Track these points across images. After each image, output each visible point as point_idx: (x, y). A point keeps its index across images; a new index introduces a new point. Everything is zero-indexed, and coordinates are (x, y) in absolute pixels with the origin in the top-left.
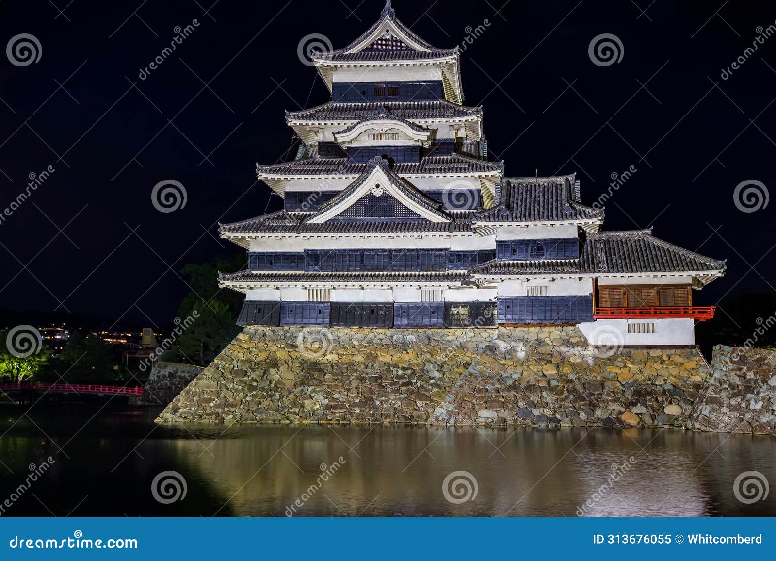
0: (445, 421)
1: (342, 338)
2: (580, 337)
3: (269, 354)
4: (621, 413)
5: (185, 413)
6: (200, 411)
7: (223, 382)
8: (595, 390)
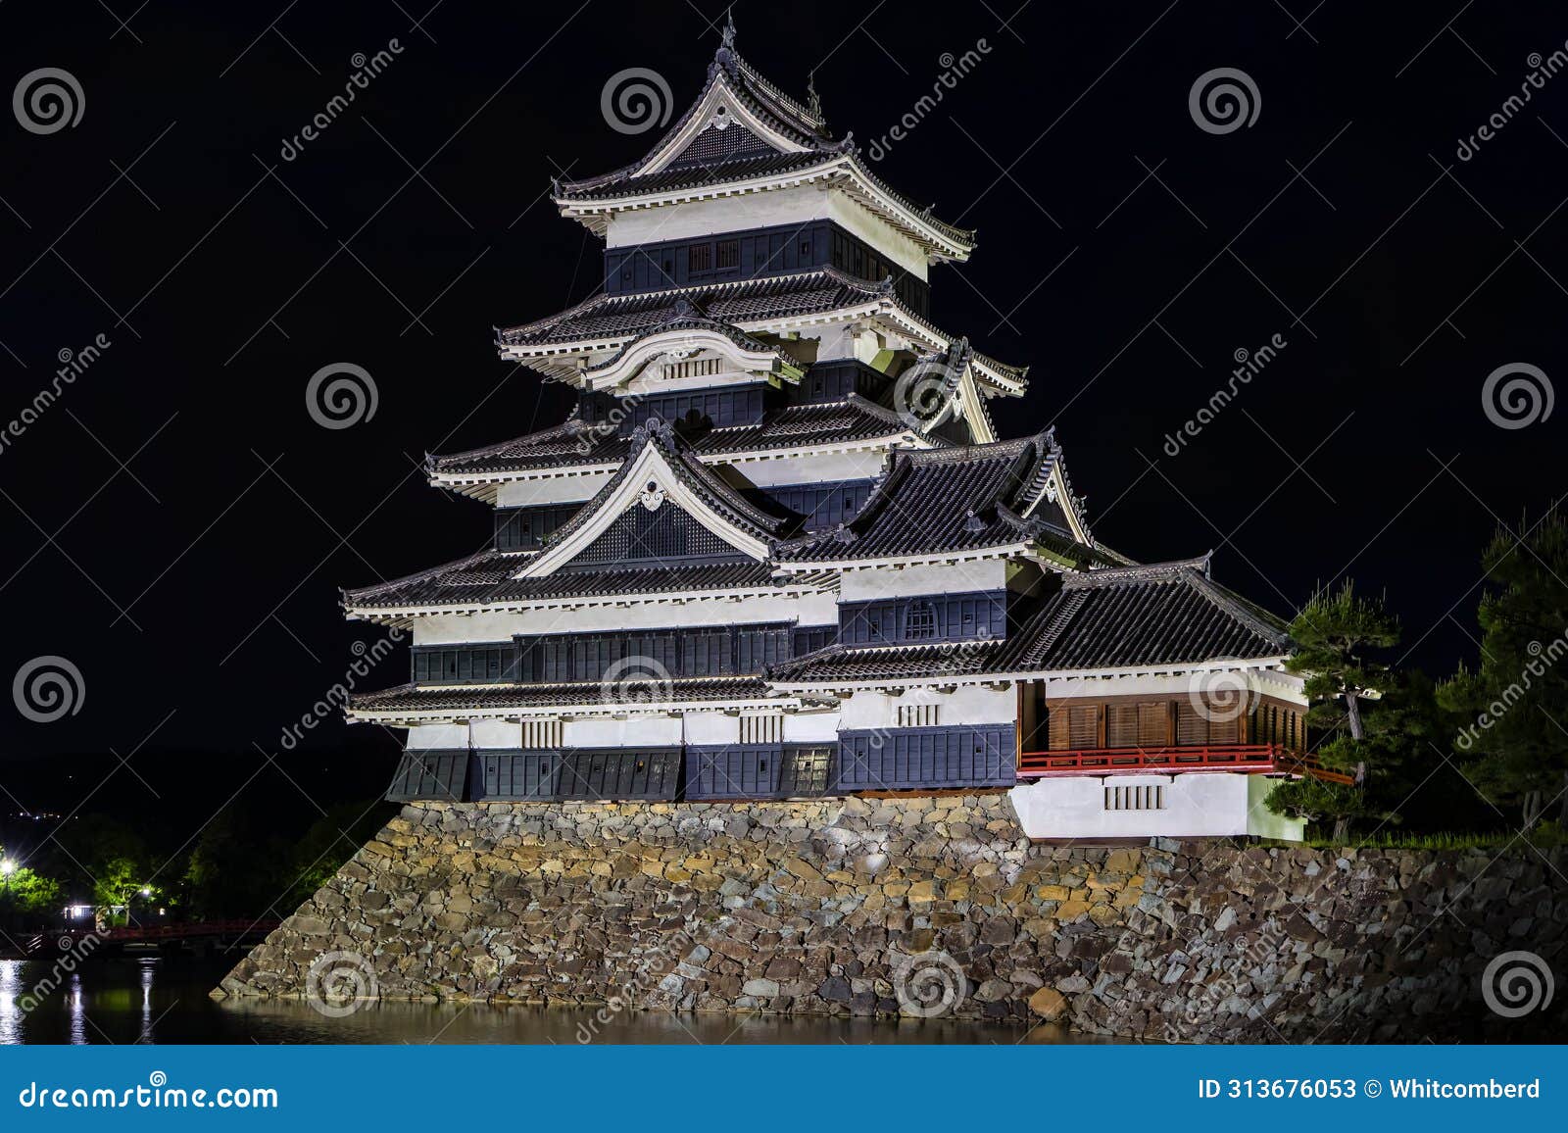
0: (674, 1002)
1: (584, 827)
2: (1009, 820)
3: (439, 861)
4: (1031, 990)
5: (264, 979)
6: (290, 976)
7: (343, 919)
8: (997, 940)
